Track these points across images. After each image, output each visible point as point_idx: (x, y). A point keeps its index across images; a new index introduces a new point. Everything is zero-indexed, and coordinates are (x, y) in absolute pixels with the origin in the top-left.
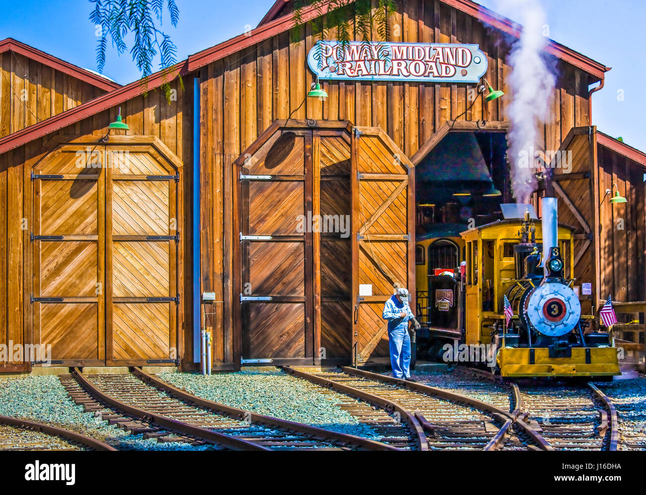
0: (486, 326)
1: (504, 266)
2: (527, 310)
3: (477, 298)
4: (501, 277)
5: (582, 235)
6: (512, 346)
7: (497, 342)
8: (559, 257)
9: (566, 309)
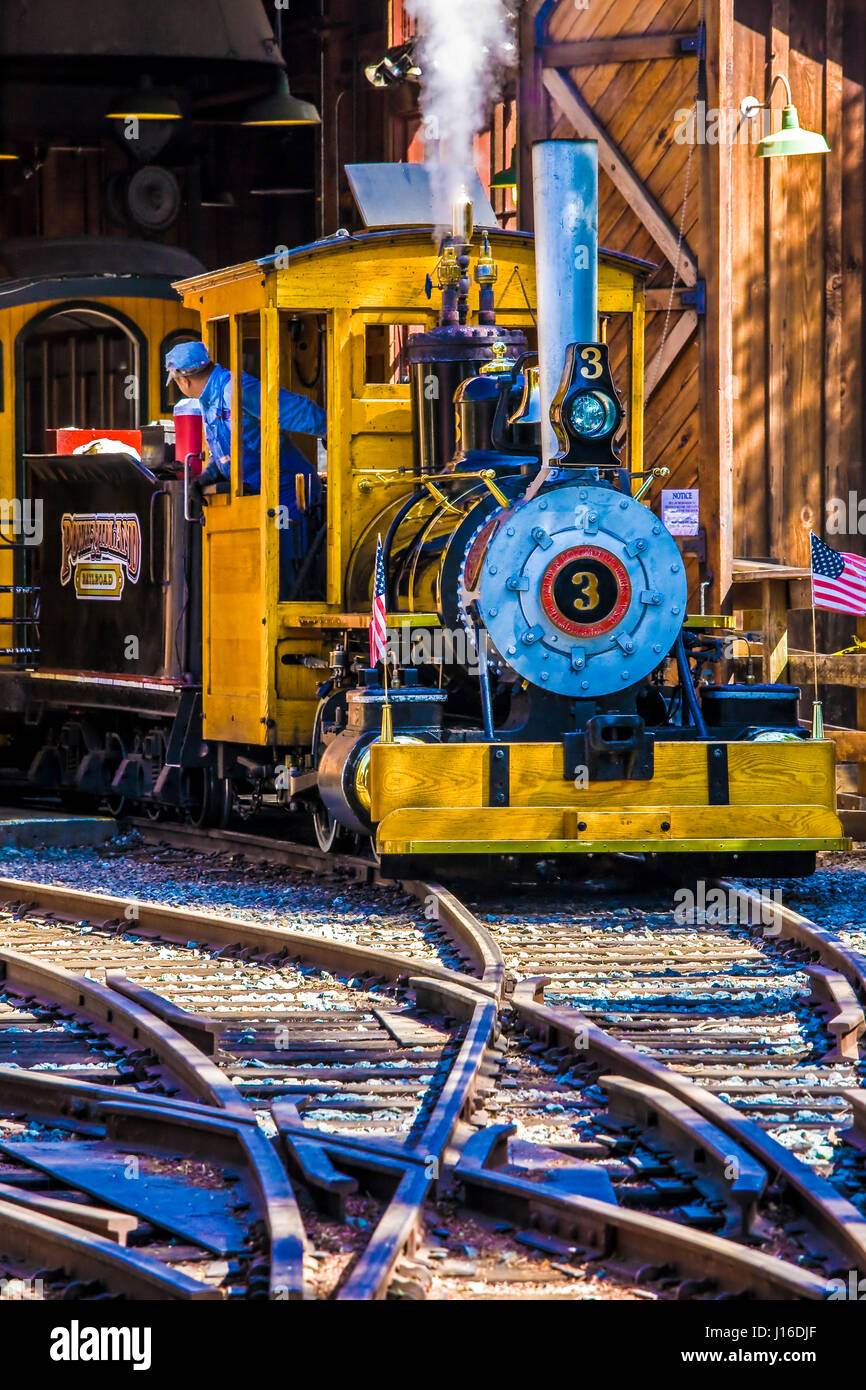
0: (289, 659)
1: (371, 416)
2: (475, 595)
3: (256, 547)
4: (353, 461)
5: (664, 292)
6: (418, 736)
7: (356, 718)
8: (604, 384)
9: (627, 589)
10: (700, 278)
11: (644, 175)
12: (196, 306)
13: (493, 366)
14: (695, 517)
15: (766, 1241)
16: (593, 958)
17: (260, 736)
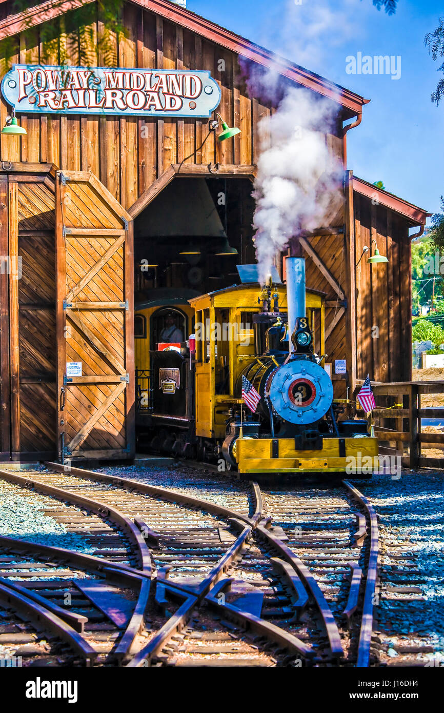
0: (219, 412)
2: (269, 393)
3: (209, 379)
4: (237, 352)
5: (335, 302)
6: (250, 437)
7: (233, 431)
8: (307, 329)
9: (315, 392)
10: (345, 297)
11: (329, 267)
12: (194, 307)
13: (277, 324)
14: (345, 368)
15: (305, 623)
16: (297, 507)
17: (210, 435)
